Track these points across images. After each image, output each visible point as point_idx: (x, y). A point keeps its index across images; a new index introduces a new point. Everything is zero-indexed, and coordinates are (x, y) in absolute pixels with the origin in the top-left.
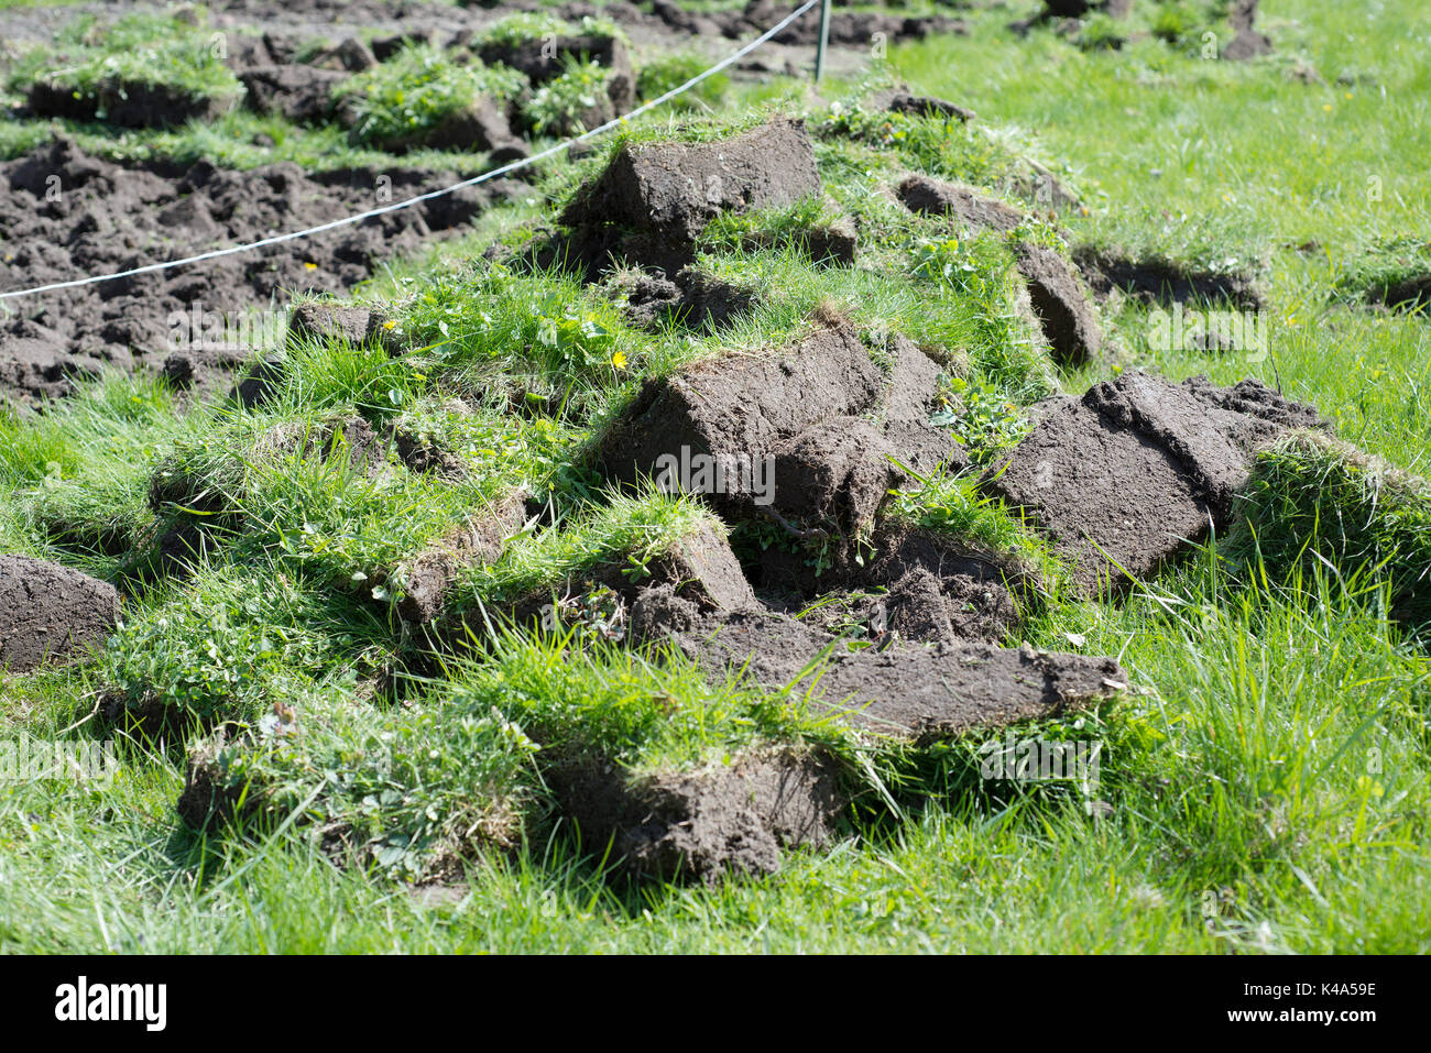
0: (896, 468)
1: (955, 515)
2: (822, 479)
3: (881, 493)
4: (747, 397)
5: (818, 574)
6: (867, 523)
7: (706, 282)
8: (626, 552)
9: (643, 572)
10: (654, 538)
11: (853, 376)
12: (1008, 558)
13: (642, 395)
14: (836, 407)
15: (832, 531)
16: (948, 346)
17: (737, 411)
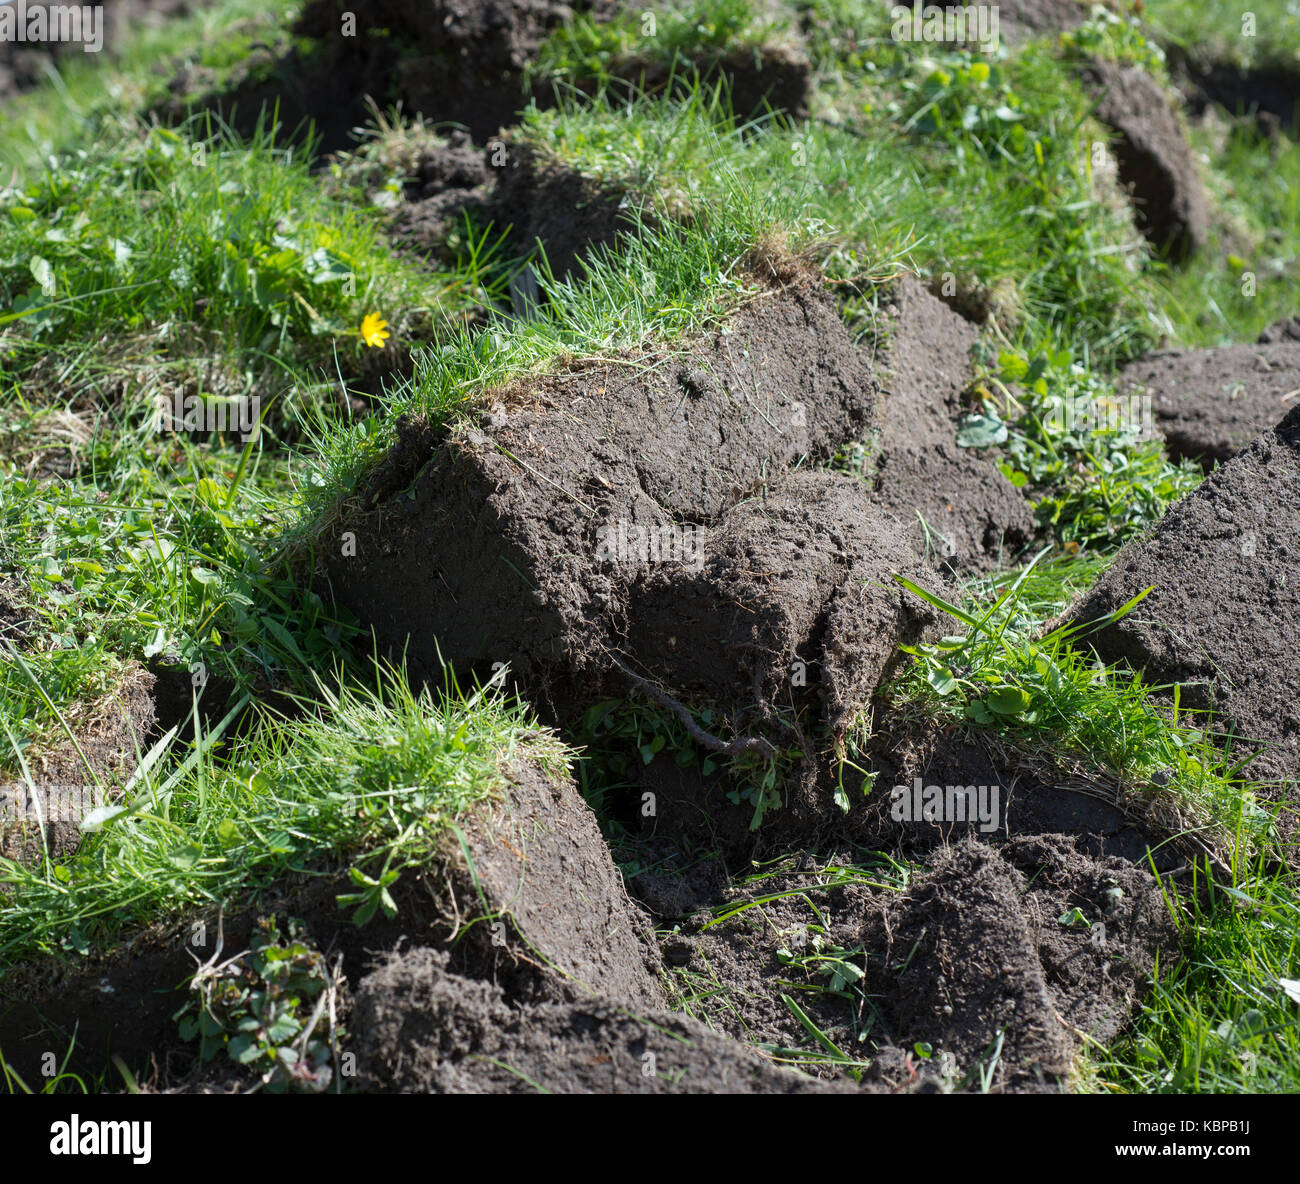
0: (915, 599)
1: (1038, 702)
2: (767, 634)
3: (885, 653)
4: (613, 451)
5: (756, 823)
6: (857, 718)
7: (540, 166)
8: (347, 850)
9: (381, 907)
10: (409, 819)
11: (822, 383)
12: (1151, 793)
13: (398, 453)
14: (789, 453)
15: (786, 740)
16: (982, 275)
17: (592, 486)
